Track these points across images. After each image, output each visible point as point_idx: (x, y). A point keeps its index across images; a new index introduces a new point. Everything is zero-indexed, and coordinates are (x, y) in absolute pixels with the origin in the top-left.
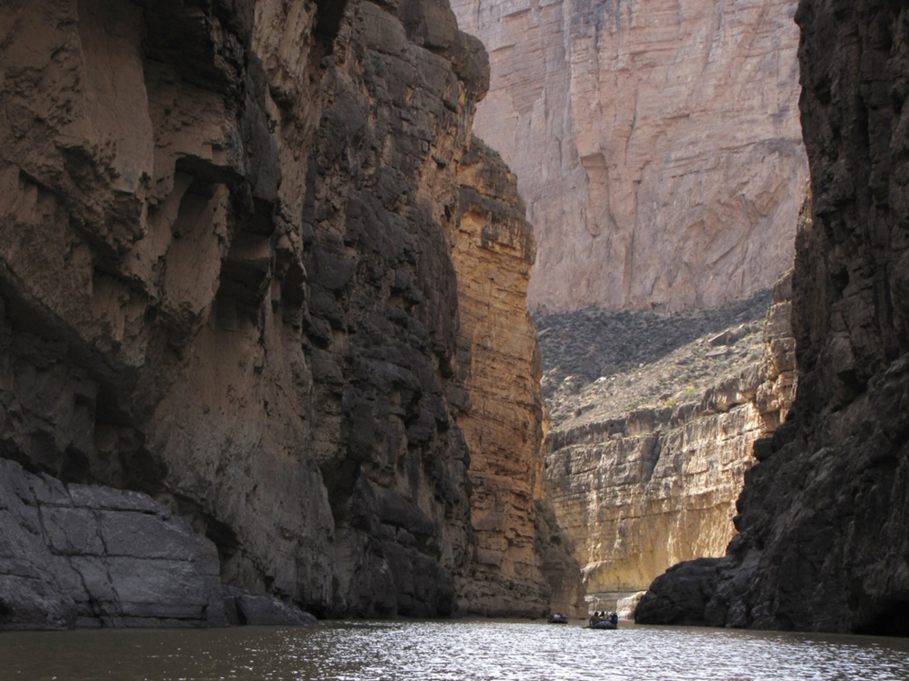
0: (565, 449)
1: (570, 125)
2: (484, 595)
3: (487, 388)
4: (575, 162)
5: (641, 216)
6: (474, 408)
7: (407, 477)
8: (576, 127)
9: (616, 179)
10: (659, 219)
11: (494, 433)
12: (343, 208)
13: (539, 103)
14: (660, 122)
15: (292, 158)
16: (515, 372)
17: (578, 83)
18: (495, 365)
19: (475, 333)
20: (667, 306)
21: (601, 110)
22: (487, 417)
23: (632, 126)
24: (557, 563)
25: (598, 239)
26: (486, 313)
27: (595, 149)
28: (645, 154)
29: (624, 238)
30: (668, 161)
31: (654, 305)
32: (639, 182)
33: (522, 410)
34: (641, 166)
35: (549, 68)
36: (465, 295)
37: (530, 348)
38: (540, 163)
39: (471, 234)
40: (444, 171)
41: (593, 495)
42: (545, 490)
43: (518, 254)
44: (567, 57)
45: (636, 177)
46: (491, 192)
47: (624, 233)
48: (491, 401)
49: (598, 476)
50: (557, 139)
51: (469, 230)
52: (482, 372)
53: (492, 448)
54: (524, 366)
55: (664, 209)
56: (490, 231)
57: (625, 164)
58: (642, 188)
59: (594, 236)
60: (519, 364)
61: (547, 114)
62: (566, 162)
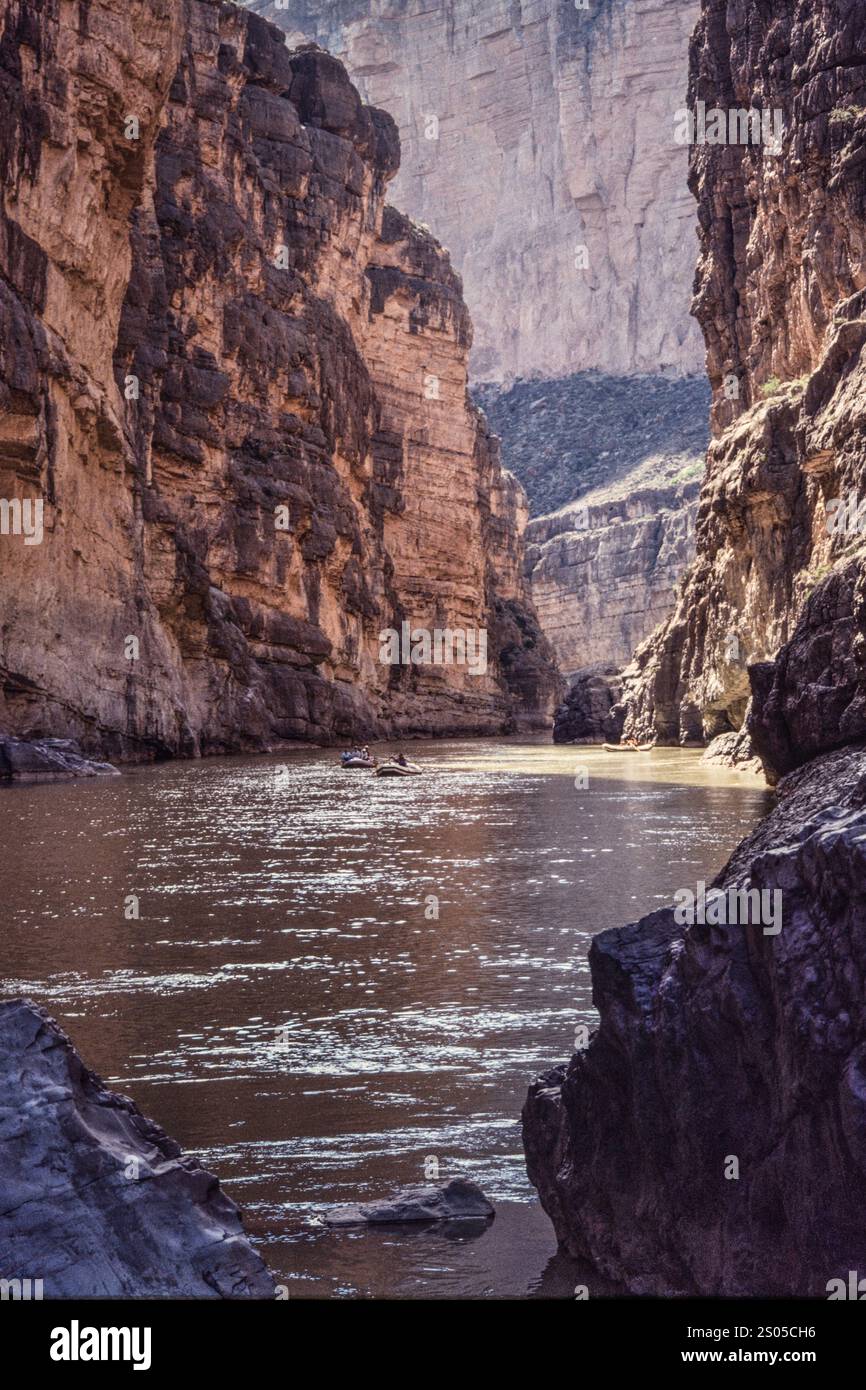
0: (558, 537)
1: (562, 162)
2: (428, 710)
3: (422, 487)
4: (569, 204)
5: (645, 266)
6: (408, 508)
7: (304, 595)
8: (568, 164)
9: (616, 223)
10: (667, 268)
11: (433, 535)
12: (218, 319)
13: (526, 136)
14: (664, 155)
15: (92, 319)
16: (454, 468)
17: (567, 113)
18: (430, 461)
19: (406, 427)
20: (678, 367)
21: (595, 144)
22: (423, 519)
23: (631, 162)
24: (531, 670)
25: (598, 293)
26: (418, 405)
27: (591, 189)
28: (648, 193)
29: (627, 290)
30: (674, 200)
31: (663, 367)
32: (642, 225)
33: (463, 508)
34: (643, 206)
35: (535, 96)
36: (393, 387)
37: (470, 440)
38: (529, 207)
39: (398, 320)
40: (350, 260)
41: (593, 588)
42: (522, 588)
43: (452, 338)
44: (555, 83)
45: (637, 220)
46: (420, 272)
47: (628, 283)
48: (428, 501)
49: (595, 566)
50: (548, 178)
51: (395, 314)
52: (415, 469)
53: (431, 552)
54: (463, 460)
55: (670, 255)
56: (419, 314)
57: (625, 205)
58: (644, 231)
59: (593, 289)
60: (458, 459)
61: (535, 152)
62: (559, 203)
